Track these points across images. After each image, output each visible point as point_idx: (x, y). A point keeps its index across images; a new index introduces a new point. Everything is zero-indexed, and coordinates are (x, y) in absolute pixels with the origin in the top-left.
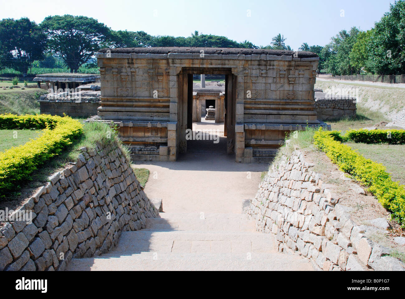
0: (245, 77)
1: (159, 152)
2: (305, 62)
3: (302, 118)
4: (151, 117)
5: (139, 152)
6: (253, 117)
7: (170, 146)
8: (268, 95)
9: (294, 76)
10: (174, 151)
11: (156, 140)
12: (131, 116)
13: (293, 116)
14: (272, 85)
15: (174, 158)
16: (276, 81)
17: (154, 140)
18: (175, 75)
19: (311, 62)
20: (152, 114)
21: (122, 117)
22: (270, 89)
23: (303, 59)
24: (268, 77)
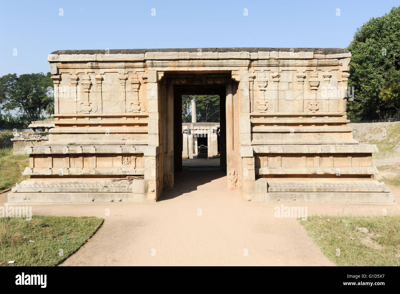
0: (250, 82)
1: (131, 189)
2: (331, 60)
3: (331, 137)
4: (123, 140)
5: (103, 189)
6: (264, 136)
7: (147, 179)
8: (283, 107)
9: (316, 79)
10: (153, 186)
11: (129, 172)
12: (95, 139)
13: (319, 134)
14: (287, 92)
15: (154, 196)
16: (293, 87)
17: (125, 172)
18: (155, 82)
19: (339, 59)
20: (124, 136)
21: (83, 141)
22: (285, 98)
23: (328, 56)
24: (282, 82)
